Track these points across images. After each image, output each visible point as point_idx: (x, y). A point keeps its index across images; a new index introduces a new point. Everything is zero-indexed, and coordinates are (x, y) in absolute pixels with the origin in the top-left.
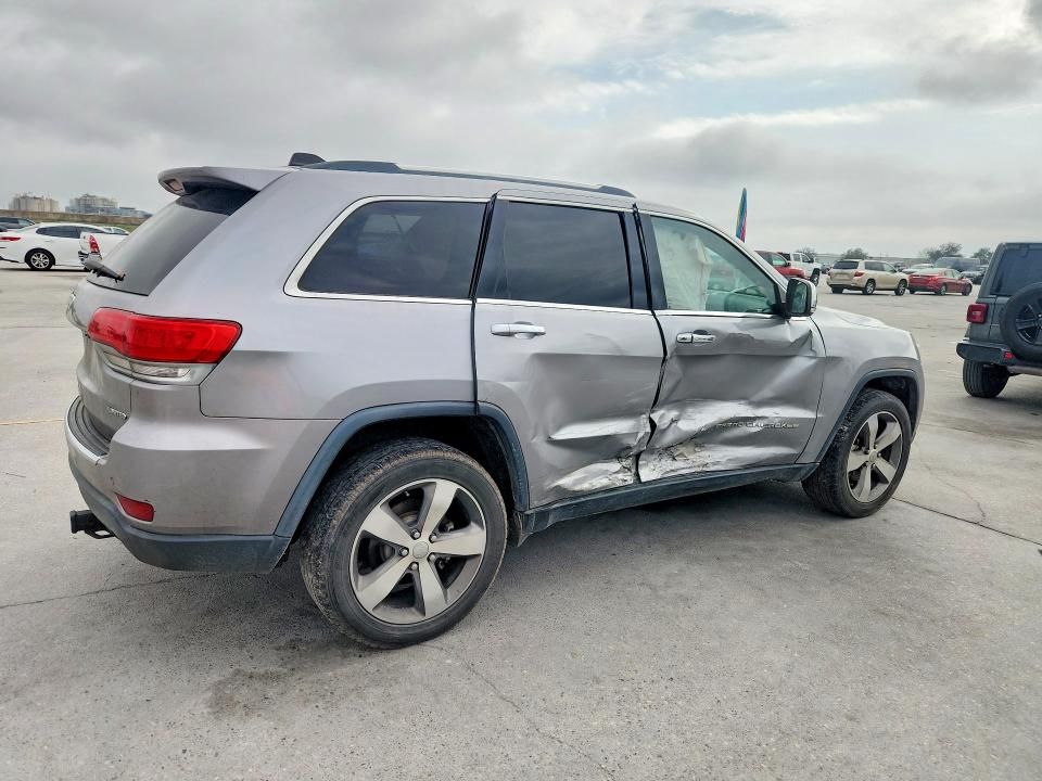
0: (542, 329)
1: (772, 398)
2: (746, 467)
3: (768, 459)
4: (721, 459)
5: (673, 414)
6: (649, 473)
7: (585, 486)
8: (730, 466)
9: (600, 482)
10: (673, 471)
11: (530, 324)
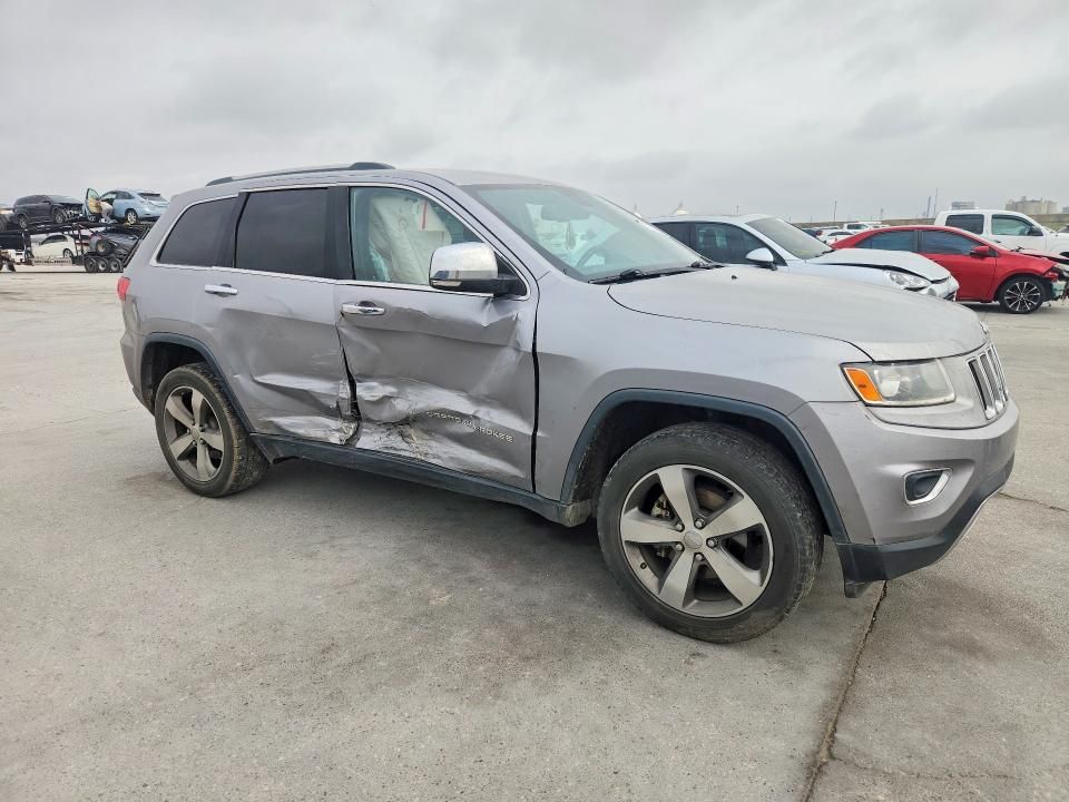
0: (235, 291)
1: (488, 397)
2: (471, 473)
3: (490, 472)
4: (443, 453)
5: (390, 390)
6: (370, 441)
7: (301, 431)
8: (450, 465)
9: (317, 434)
10: (395, 449)
11: (229, 286)
